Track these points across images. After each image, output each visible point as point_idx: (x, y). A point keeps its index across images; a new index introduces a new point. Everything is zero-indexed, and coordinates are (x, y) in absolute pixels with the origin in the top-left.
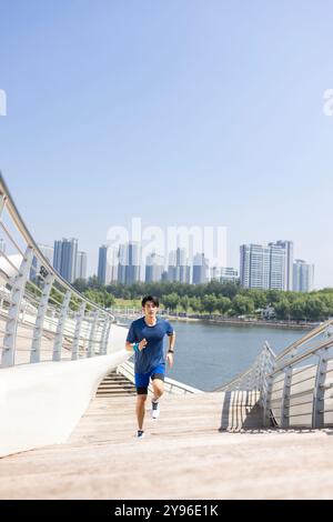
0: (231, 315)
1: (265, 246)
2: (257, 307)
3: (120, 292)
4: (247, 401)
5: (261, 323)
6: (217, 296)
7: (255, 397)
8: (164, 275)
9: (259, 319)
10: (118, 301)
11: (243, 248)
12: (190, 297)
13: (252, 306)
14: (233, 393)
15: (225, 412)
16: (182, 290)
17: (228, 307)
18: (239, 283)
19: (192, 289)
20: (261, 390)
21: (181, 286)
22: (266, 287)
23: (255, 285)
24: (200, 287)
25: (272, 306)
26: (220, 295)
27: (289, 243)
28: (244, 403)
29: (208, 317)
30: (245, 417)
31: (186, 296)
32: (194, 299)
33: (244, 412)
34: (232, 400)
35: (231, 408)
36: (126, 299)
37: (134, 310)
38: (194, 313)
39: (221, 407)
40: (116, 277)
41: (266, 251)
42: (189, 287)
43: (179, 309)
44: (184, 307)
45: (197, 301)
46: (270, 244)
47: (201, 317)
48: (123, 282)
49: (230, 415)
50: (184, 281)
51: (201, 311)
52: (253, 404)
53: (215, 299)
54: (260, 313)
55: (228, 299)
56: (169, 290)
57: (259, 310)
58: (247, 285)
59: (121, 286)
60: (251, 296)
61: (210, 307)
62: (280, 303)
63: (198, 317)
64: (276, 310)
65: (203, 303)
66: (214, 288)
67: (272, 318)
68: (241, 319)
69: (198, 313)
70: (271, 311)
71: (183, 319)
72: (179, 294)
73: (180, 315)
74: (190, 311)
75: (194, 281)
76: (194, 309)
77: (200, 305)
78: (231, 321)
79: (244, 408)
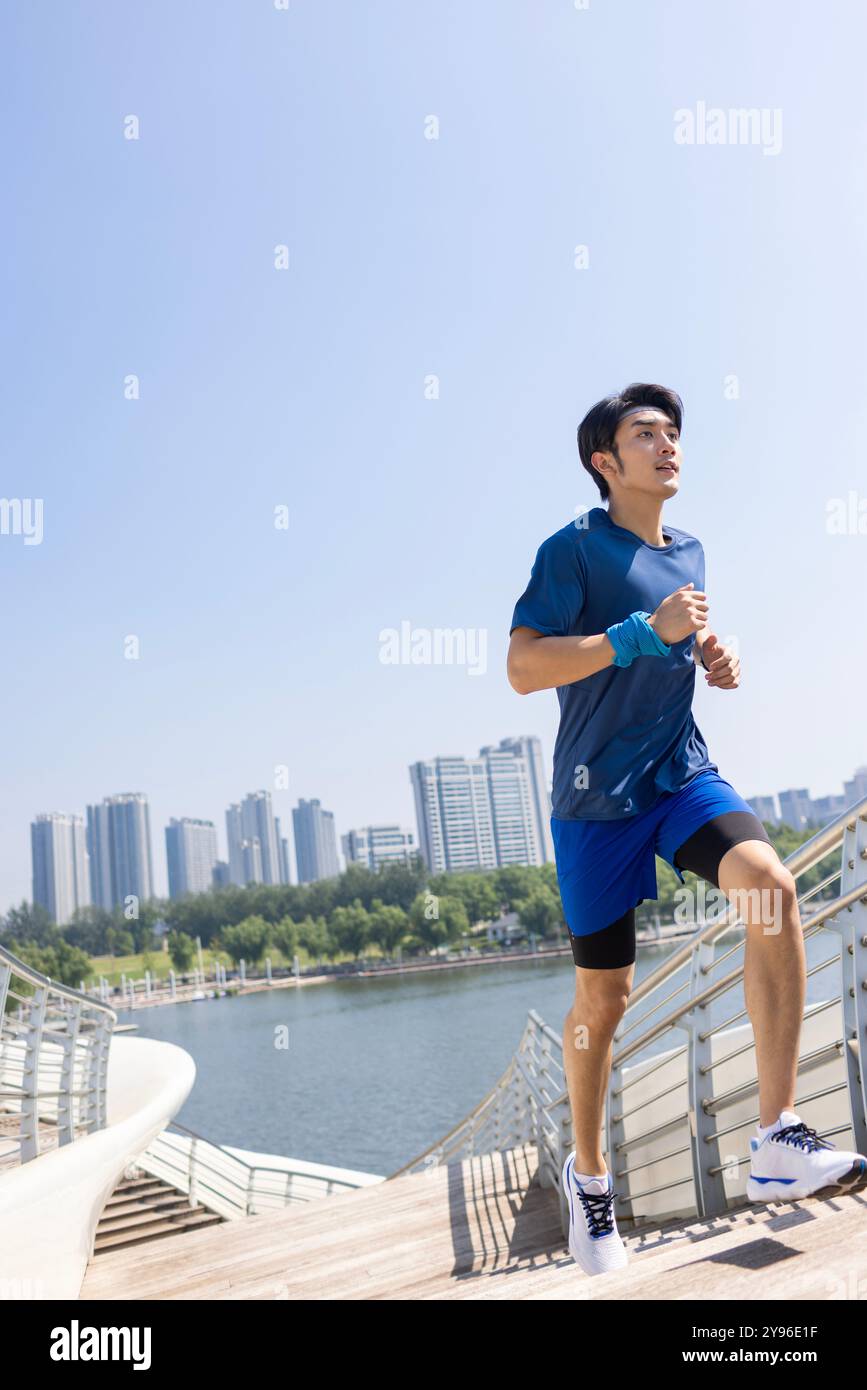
0: (411, 951)
1: (472, 756)
2: (474, 918)
3: (103, 937)
4: (508, 1179)
5: (490, 958)
6: (368, 907)
7: (526, 1163)
8: (219, 873)
9: (485, 948)
10: (101, 965)
11: (419, 772)
12: (297, 920)
13: (461, 918)
14: (466, 1165)
15: (459, 1221)
16: (271, 906)
17: (400, 931)
18: (420, 863)
19: (301, 899)
20: (539, 1142)
21: (268, 896)
22: (488, 861)
23: (461, 862)
24: (319, 891)
25: (512, 910)
26: (377, 902)
27: (530, 742)
28: (501, 1187)
29: (351, 968)
30: (511, 1223)
31: (288, 920)
32: (309, 924)
33: (506, 1211)
34: (467, 1184)
35: (470, 1208)
36: (120, 953)
37: (148, 981)
38: (313, 964)
39: (444, 1210)
40: (86, 900)
41: (477, 769)
42: (290, 894)
43: (272, 958)
44: (286, 950)
45: (315, 929)
46: (484, 752)
47: (334, 971)
48: (108, 906)
49: (473, 1227)
50: (275, 879)
51: (332, 954)
52: (525, 1182)
53: (363, 915)
54: (483, 933)
55: (397, 911)
56: (239, 909)
57: (480, 926)
58: (440, 866)
59: (104, 922)
60: (454, 892)
61: (352, 940)
62: (531, 900)
63: (323, 971)
64: (525, 920)
65: (335, 931)
66: (356, 889)
67: (517, 941)
68: (440, 959)
69: (325, 961)
70: (510, 923)
71: (285, 982)
72: (268, 918)
73: (277, 973)
74: (301, 960)
75: (302, 876)
76: (313, 952)
77: (325, 938)
78: (414, 967)
79: (503, 1200)
